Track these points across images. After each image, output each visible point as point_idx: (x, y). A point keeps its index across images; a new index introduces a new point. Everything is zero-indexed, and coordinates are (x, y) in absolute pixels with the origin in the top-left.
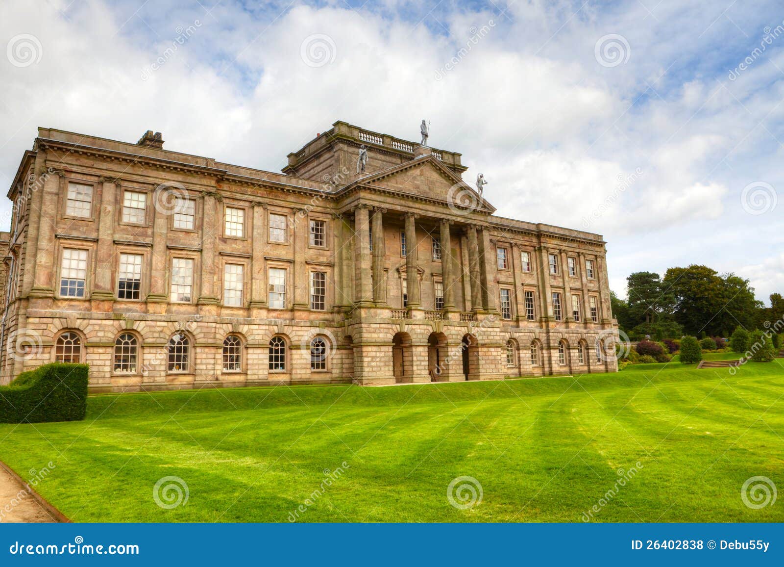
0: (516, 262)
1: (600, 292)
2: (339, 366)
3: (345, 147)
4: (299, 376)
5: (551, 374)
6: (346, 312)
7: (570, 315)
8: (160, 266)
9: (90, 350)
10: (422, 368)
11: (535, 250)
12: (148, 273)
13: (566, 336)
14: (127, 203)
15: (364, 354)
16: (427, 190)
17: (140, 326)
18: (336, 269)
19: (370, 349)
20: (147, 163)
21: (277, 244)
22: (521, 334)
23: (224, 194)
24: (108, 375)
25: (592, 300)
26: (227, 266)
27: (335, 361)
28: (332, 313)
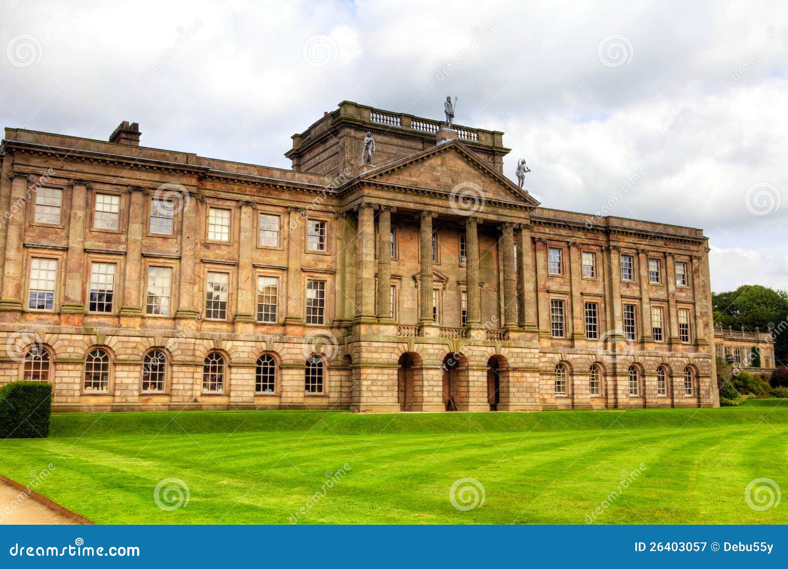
0: (574, 265)
1: (694, 304)
2: (338, 389)
3: (352, 132)
4: (289, 400)
5: (616, 406)
6: (346, 328)
7: (648, 333)
8: (135, 276)
9: (59, 366)
10: (436, 394)
11: (602, 251)
12: (122, 284)
13: (640, 359)
14: (99, 207)
15: (363, 377)
16: (450, 182)
17: (112, 342)
18: (338, 277)
19: (369, 371)
20: (120, 163)
21: (267, 249)
22: (576, 356)
23: (207, 193)
24: (77, 393)
25: (682, 314)
26: (210, 274)
27: (333, 384)
28: (331, 328)
